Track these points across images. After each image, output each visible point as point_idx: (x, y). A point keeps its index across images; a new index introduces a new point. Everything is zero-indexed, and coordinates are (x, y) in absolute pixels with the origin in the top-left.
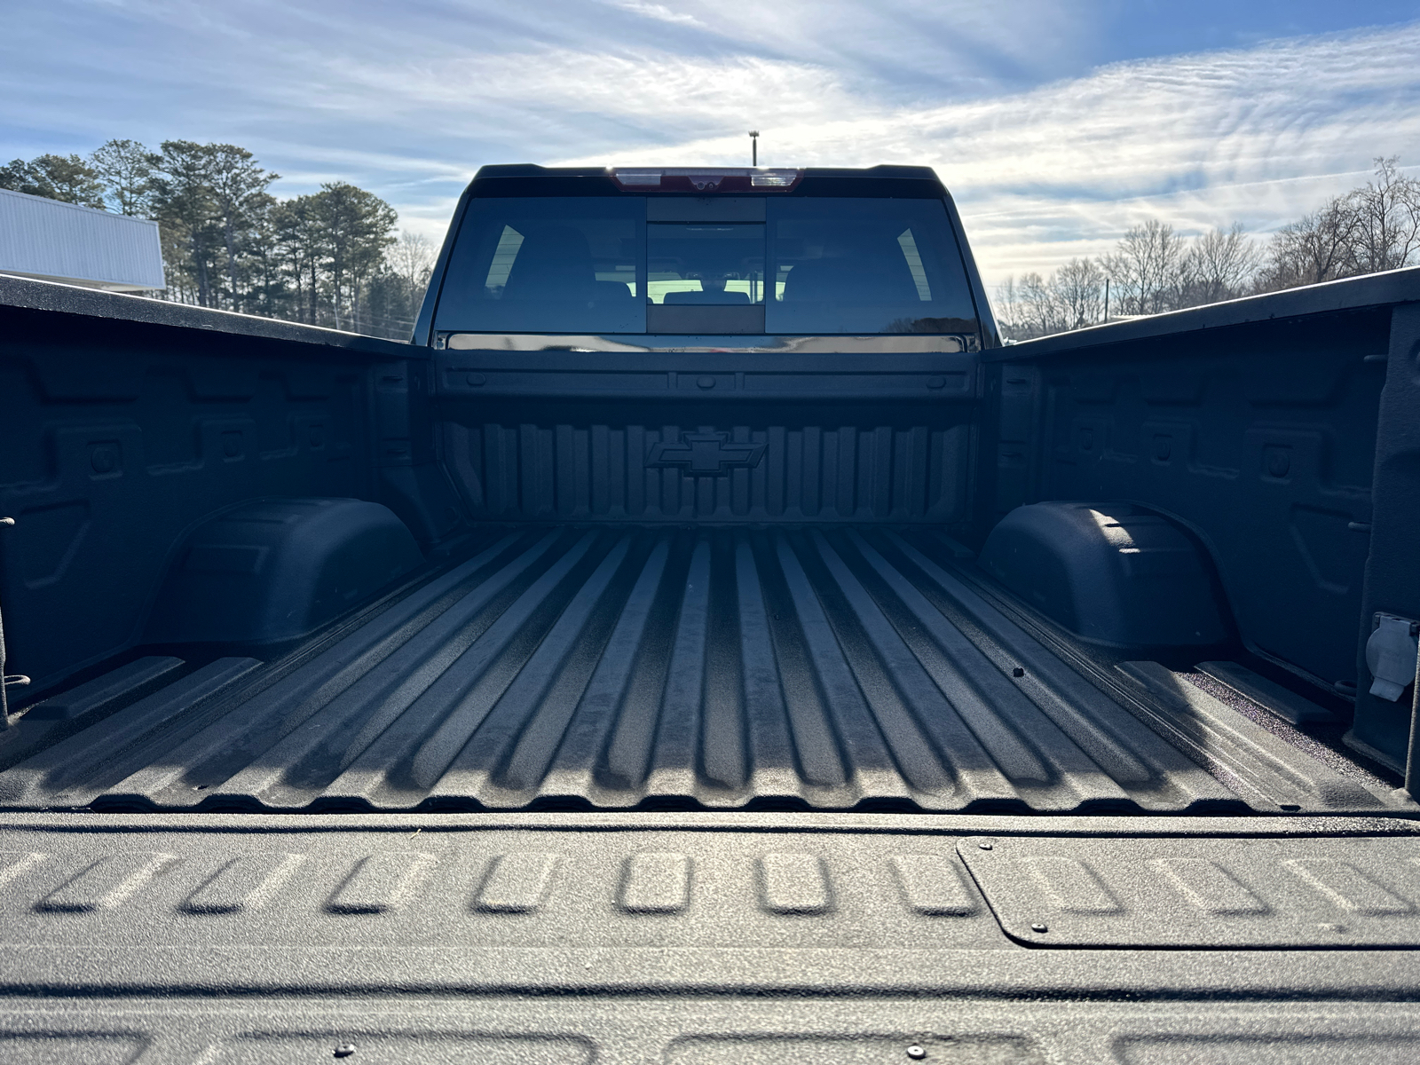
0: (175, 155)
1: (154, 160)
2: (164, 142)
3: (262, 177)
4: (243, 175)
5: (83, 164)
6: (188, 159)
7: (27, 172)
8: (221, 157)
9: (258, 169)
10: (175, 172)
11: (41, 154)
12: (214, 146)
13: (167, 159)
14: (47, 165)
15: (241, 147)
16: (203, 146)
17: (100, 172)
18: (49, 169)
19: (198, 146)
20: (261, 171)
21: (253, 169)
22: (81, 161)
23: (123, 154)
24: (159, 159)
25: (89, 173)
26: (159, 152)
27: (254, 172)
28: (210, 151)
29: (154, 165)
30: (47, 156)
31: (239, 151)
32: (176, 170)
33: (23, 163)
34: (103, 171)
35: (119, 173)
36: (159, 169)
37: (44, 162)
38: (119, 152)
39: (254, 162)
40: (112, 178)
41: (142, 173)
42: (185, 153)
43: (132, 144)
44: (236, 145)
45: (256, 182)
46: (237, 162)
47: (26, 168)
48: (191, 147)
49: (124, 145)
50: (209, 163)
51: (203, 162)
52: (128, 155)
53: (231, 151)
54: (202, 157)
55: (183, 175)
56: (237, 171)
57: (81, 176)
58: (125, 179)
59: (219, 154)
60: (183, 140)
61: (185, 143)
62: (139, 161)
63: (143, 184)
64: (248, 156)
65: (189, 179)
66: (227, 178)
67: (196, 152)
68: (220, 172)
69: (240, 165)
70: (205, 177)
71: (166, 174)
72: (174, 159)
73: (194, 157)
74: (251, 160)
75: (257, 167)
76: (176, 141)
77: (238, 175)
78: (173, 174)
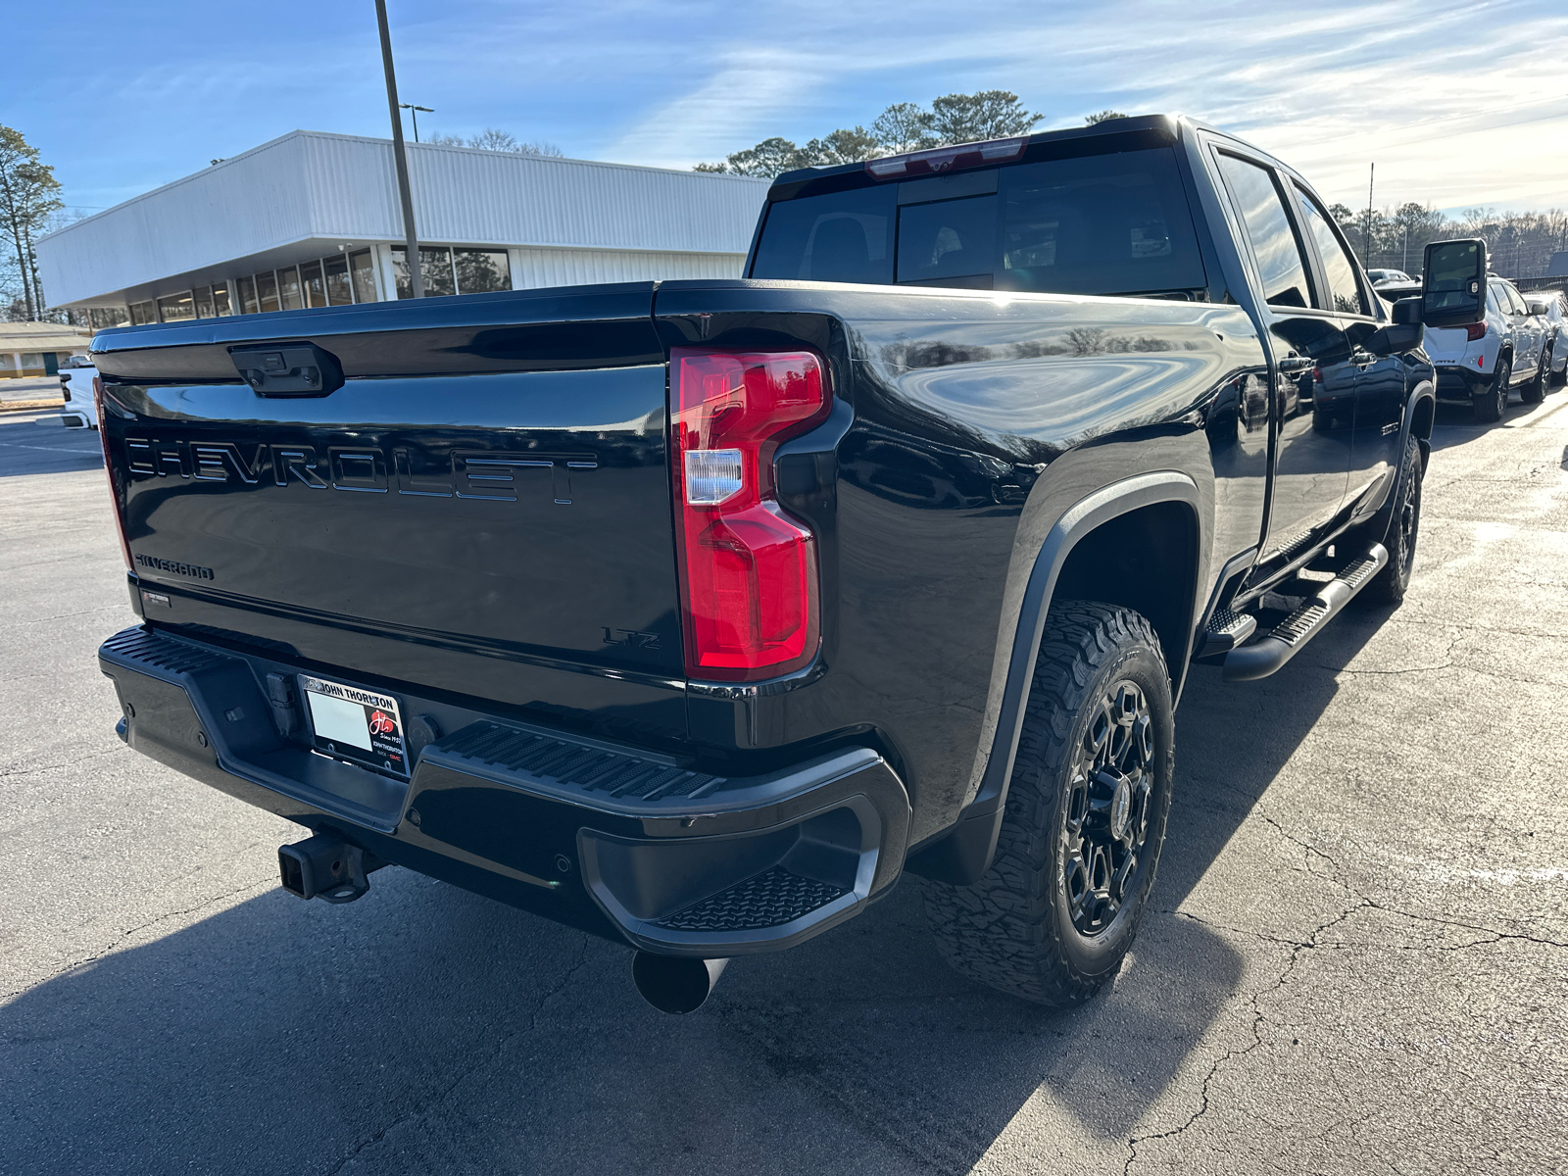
0: (945, 111)
1: (926, 120)
2: (936, 99)
3: (1025, 120)
4: (1007, 121)
5: (866, 134)
6: (957, 113)
7: (820, 151)
8: (987, 105)
9: (1022, 112)
10: (944, 129)
11: (832, 132)
12: (981, 95)
13: (938, 116)
14: (837, 140)
15: (1007, 91)
16: (971, 97)
17: (879, 140)
18: (838, 144)
19: (967, 98)
20: (1025, 113)
21: (1017, 112)
22: (864, 132)
23: (899, 119)
24: (931, 118)
25: (872, 144)
26: (931, 111)
27: (1019, 115)
28: (977, 101)
29: (926, 124)
30: (837, 131)
31: (1005, 95)
32: (944, 126)
33: (818, 142)
34: (881, 139)
35: (895, 139)
36: (929, 127)
37: (834, 138)
38: (896, 117)
39: (1019, 105)
40: (889, 144)
41: (915, 134)
42: (955, 107)
43: (908, 107)
44: (1003, 90)
45: (1020, 126)
46: (1001, 109)
47: (820, 146)
48: (960, 100)
49: (901, 109)
50: (976, 114)
51: (971, 113)
52: (904, 118)
53: (997, 97)
54: (969, 110)
55: (952, 131)
56: (1001, 118)
57: (863, 147)
58: (900, 143)
59: (985, 103)
60: (953, 94)
61: (955, 96)
62: (913, 123)
63: (915, 145)
64: (1014, 99)
65: (956, 134)
66: (992, 126)
67: (965, 105)
68: (984, 122)
69: (1004, 111)
70: (971, 129)
71: (935, 132)
72: (943, 115)
73: (963, 110)
74: (1016, 103)
75: (1021, 110)
76: (947, 96)
77: (1001, 122)
78: (942, 131)
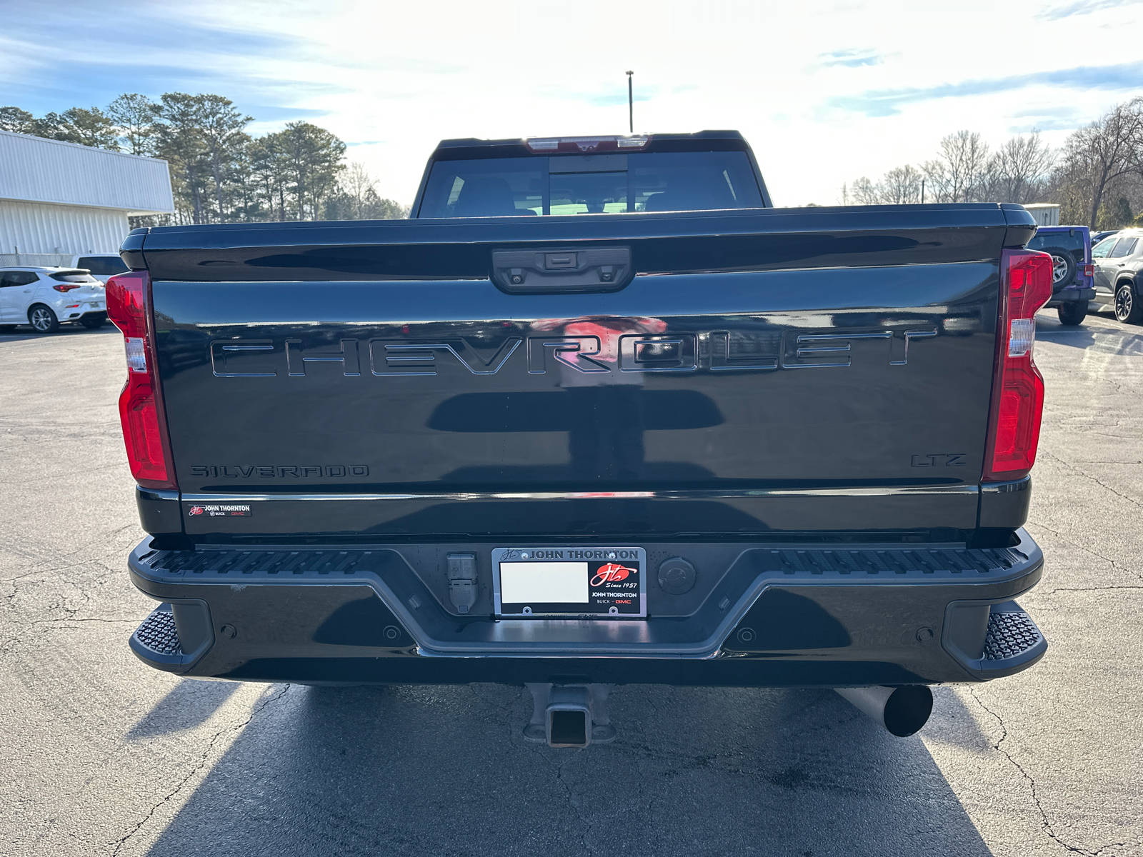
0: (172, 104)
1: (157, 109)
2: (164, 94)
3: (240, 119)
4: (225, 119)
5: (102, 114)
6: (182, 107)
7: (59, 123)
8: (207, 104)
9: (237, 113)
10: (173, 118)
11: (69, 108)
12: (202, 96)
13: (167, 108)
14: (74, 116)
15: (223, 96)
16: (194, 96)
17: (114, 120)
18: (76, 119)
19: (190, 97)
20: (239, 115)
21: (233, 113)
22: (100, 112)
23: (132, 105)
24: (160, 108)
25: (106, 122)
26: (161, 103)
27: (234, 115)
28: (200, 100)
29: (156, 113)
30: (74, 108)
31: (222, 100)
32: (173, 116)
33: (56, 115)
34: (117, 119)
35: (129, 120)
36: (160, 116)
37: (72, 114)
38: (129, 103)
39: (234, 108)
40: (123, 124)
41: (147, 119)
42: (180, 102)
43: (139, 97)
44: (220, 95)
45: (235, 124)
46: (220, 109)
47: (58, 119)
48: (185, 98)
49: (132, 98)
50: (199, 109)
51: (194, 109)
52: (136, 106)
53: (215, 99)
54: (193, 106)
55: (180, 121)
56: (220, 116)
57: (100, 124)
58: (134, 125)
59: (206, 103)
60: (178, 92)
61: (180, 94)
62: (145, 110)
63: (148, 128)
64: (229, 103)
65: (184, 123)
66: (213, 121)
67: (189, 101)
68: (207, 117)
69: (222, 111)
70: (196, 121)
71: (165, 120)
72: (171, 107)
73: (187, 105)
74: (231, 106)
75: (236, 112)
76: (173, 93)
77: (221, 119)
78: (171, 120)
